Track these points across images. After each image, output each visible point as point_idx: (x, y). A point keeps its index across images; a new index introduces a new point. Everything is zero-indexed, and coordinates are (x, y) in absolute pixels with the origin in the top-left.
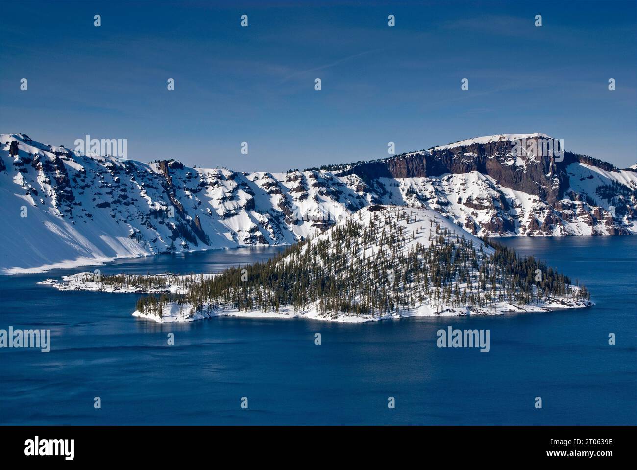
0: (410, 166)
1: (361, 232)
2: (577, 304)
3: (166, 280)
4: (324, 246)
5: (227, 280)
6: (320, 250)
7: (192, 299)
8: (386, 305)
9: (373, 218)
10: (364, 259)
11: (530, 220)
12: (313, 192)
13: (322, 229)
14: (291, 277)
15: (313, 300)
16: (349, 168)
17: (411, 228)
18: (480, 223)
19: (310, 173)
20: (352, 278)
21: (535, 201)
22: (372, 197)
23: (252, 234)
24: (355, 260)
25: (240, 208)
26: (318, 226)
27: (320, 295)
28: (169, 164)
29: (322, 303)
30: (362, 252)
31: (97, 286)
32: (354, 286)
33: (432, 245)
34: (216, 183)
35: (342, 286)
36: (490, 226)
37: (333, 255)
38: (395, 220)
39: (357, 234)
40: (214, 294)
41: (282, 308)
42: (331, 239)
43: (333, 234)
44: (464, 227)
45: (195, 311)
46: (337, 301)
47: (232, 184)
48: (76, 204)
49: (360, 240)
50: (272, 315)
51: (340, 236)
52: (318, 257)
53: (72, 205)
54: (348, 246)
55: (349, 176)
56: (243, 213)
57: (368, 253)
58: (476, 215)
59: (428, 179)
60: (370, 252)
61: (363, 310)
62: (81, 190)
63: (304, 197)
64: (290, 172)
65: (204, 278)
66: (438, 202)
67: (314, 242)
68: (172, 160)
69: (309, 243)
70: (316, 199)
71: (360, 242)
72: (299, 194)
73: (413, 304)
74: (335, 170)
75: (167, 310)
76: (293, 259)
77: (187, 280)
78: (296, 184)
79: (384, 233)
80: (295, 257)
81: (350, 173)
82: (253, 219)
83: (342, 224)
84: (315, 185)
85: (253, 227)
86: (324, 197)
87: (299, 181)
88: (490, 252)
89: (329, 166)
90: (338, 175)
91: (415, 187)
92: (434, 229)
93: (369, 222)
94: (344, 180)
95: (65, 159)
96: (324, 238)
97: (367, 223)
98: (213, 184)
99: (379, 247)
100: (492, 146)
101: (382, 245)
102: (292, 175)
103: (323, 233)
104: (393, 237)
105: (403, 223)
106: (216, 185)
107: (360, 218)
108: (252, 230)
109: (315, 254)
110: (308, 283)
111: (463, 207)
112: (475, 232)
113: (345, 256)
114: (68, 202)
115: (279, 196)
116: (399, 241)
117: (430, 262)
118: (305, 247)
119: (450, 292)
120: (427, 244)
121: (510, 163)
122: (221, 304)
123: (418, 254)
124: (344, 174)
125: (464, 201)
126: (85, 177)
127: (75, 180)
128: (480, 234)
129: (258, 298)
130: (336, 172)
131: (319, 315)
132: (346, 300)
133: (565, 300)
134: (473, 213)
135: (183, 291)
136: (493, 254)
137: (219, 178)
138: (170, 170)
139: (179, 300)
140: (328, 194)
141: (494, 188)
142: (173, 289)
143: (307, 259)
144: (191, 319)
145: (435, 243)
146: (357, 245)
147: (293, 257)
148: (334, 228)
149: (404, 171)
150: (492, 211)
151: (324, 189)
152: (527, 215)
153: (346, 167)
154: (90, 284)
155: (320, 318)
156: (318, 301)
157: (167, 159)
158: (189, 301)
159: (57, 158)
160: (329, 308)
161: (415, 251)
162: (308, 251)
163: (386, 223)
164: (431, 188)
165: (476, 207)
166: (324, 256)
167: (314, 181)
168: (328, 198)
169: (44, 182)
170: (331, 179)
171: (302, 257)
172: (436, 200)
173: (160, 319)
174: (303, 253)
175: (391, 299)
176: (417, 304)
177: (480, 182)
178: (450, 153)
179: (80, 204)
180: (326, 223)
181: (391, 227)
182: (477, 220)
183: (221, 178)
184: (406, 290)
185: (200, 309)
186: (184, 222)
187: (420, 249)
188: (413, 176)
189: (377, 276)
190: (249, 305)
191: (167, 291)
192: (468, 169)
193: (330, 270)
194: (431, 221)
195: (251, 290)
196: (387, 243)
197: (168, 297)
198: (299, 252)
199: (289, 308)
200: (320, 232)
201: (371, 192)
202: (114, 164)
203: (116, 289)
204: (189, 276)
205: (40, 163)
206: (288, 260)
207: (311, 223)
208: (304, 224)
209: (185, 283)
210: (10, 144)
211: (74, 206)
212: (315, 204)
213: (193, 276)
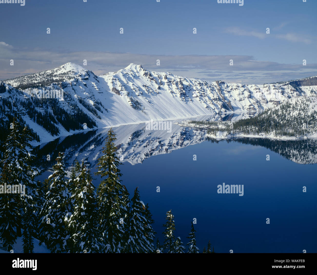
0: (312, 81)
1: (292, 106)
3: (218, 123)
4: (277, 111)
5: (240, 123)
6: (275, 113)
8: (301, 133)
10: (293, 116)
12: (273, 91)
13: (276, 105)
14: (264, 123)
15: (273, 131)
16: (287, 83)
17: (311, 105)
19: (272, 85)
20: (288, 123)
22: (297, 93)
23: (249, 107)
24: (289, 116)
25: (245, 98)
26: (275, 104)
27: (275, 129)
28: (219, 82)
29: (276, 132)
30: (292, 113)
31: (193, 125)
32: (288, 126)
34: (237, 88)
35: (284, 125)
37: (280, 114)
38: (305, 102)
39: (289, 107)
40: (236, 128)
41: (260, 134)
42: (279, 109)
43: (281, 107)
45: (228, 134)
46: (282, 131)
47: (242, 89)
48: (186, 96)
49: (291, 109)
50: (257, 136)
51: (283, 108)
52: (275, 115)
53: (185, 97)
54: (286, 111)
55: (287, 86)
56: (246, 99)
57: (294, 114)
60: (295, 113)
61: (292, 135)
62: (189, 92)
63: (269, 94)
64: (265, 84)
65: (232, 122)
67: (273, 110)
69: (271, 110)
70: (275, 94)
71: (291, 110)
72: (268, 92)
73: (312, 133)
75: (218, 133)
76: (265, 116)
77: (225, 123)
78: (267, 89)
79: (301, 106)
80: (266, 116)
81: (288, 84)
82: (250, 102)
83: (284, 103)
84: (274, 89)
85: (250, 104)
86: (277, 94)
87: (268, 87)
89: (280, 82)
90: (283, 85)
91: (314, 89)
93: (295, 102)
94: (286, 87)
95: (183, 81)
96: (277, 108)
97: (294, 103)
98: (235, 89)
101: (300, 111)
102: (266, 85)
103: (277, 106)
104: (304, 108)
105: (308, 103)
106: (236, 90)
107: (291, 101)
108: (250, 106)
109: (273, 114)
110: (271, 125)
113: (285, 115)
114: (184, 96)
115: (260, 93)
116: (307, 109)
118: (269, 112)
122: (237, 132)
123: (314, 114)
124: (285, 85)
126: (190, 87)
127: (186, 88)
129: (251, 130)
130: (282, 84)
131: (275, 136)
132: (285, 130)
135: (224, 127)
137: (237, 87)
138: (220, 84)
139: (222, 130)
140: (279, 92)
142: (220, 126)
143: (270, 116)
144: (226, 137)
146: (290, 111)
147: (265, 115)
148: (281, 105)
149: (310, 83)
151: (277, 91)
153: (286, 82)
154: (191, 124)
155: (275, 138)
156: (274, 131)
157: (219, 80)
158: (226, 131)
159: (180, 80)
160: (279, 134)
162: (271, 113)
163: (302, 103)
166: (277, 115)
167: (274, 87)
168: (279, 94)
169: (176, 89)
170: (281, 87)
171: (268, 115)
173: (216, 137)
174: (269, 114)
175: (303, 130)
176: (314, 133)
179: (188, 96)
180: (278, 103)
181: (304, 104)
183: (239, 87)
184: (309, 127)
185: (230, 133)
186: (225, 103)
187: (315, 112)
189: (298, 122)
190: (248, 133)
191: (218, 127)
193: (279, 120)
195: (249, 127)
196: (302, 110)
197: (218, 130)
198: (267, 113)
199: (263, 133)
200: (275, 106)
201: (296, 91)
202: (200, 82)
203: (200, 126)
204: (226, 122)
205: (174, 83)
206: (263, 116)
207: (272, 103)
208: (269, 103)
209: (225, 124)
210: (164, 76)
211: (186, 97)
212: (274, 96)
213: (228, 122)
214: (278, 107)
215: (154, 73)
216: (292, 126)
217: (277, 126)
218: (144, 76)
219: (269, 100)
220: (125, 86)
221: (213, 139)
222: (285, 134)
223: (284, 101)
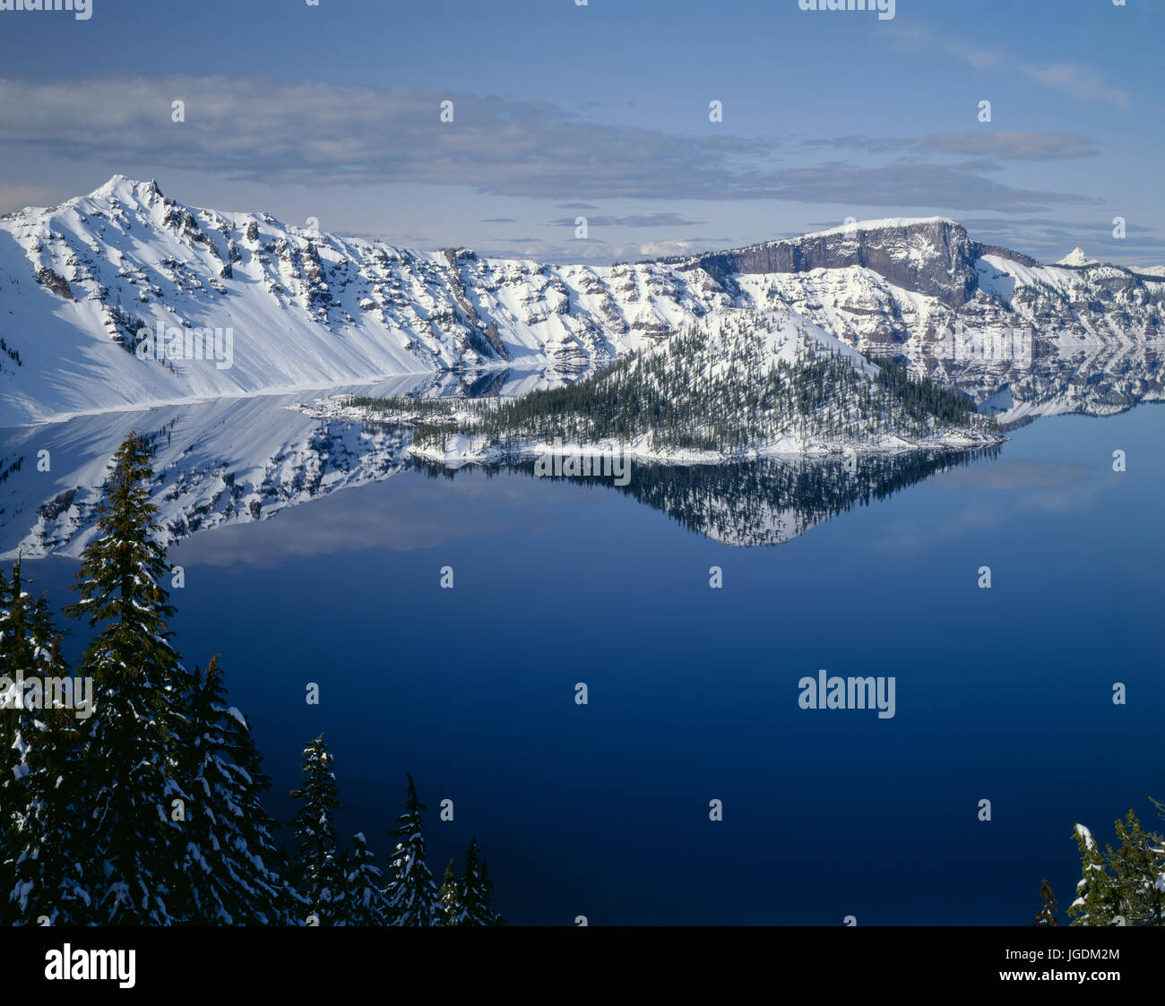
0: (772, 258)
1: (707, 344)
2: (985, 438)
3: (451, 404)
4: (659, 362)
5: (531, 405)
6: (654, 367)
7: (485, 429)
8: (738, 439)
9: (724, 325)
10: (711, 379)
11: (927, 329)
12: (645, 290)
13: (656, 339)
14: (615, 403)
15: (645, 432)
16: (693, 260)
17: (771, 340)
18: (861, 333)
19: (643, 267)
20: (695, 403)
21: (933, 304)
22: (723, 299)
23: (564, 346)
24: (699, 379)
25: (550, 312)
26: (653, 336)
27: (654, 426)
28: (457, 253)
29: (655, 435)
30: (707, 368)
31: (360, 412)
32: (698, 414)
33: (799, 361)
34: (519, 278)
35: (684, 412)
36: (873, 337)
37: (671, 372)
38: (752, 328)
39: (700, 347)
40: (515, 423)
41: (603, 442)
42: (668, 353)
43: (671, 347)
44: (841, 338)
45: (489, 445)
46: (675, 433)
47: (540, 281)
48: (332, 305)
49: (706, 354)
50: (591, 451)
51: (678, 350)
52: (652, 375)
53: (329, 307)
54: (690, 362)
55: (693, 271)
56: (554, 317)
57: (717, 370)
58: (857, 322)
59: (795, 275)
60: (719, 370)
61: (709, 445)
62: (341, 288)
63: (634, 299)
64: (617, 264)
65: (502, 402)
66: (808, 306)
67: (647, 356)
68: (462, 248)
69: (640, 357)
70: (651, 299)
71: (705, 356)
72: (629, 294)
73: (773, 437)
74: (675, 262)
75: (453, 442)
76: (619, 379)
77: (480, 405)
78: (626, 280)
79: (737, 345)
80: (622, 377)
81: (694, 267)
82: (567, 327)
83: (684, 333)
84: (648, 282)
85: (567, 336)
86: (660, 299)
87: (629, 276)
88: (874, 370)
89: (668, 258)
90: (680, 269)
91: (777, 284)
92: (802, 340)
93: (718, 331)
94: (687, 275)
95: (320, 246)
96: (659, 351)
97: (715, 332)
98: (514, 280)
99: (730, 363)
100: (878, 234)
101: (734, 360)
102: (620, 269)
103: (658, 345)
104: (748, 350)
105: (761, 333)
106: (519, 282)
107: (707, 325)
108: (566, 341)
109: (648, 372)
110: (637, 410)
111: (840, 312)
112: (855, 344)
113: (686, 374)
114: (324, 304)
115: (602, 297)
116: (756, 355)
117: (795, 383)
118: (635, 363)
119: (820, 422)
120: (792, 361)
121: (901, 256)
122: (523, 436)
123: (780, 372)
124: (686, 268)
125: (841, 304)
126: (346, 270)
127: (332, 273)
128: (862, 346)
129: (572, 428)
130: (677, 266)
131: (651, 450)
132: (686, 430)
133: (970, 433)
134: (852, 320)
135: (474, 420)
136: (878, 372)
137: (523, 272)
138: (460, 262)
139: (468, 432)
140: (666, 293)
141: (880, 288)
142: (460, 417)
143: (637, 378)
144: (483, 457)
145: (802, 359)
146: (702, 360)
147: (619, 375)
148: (673, 338)
149: (765, 265)
150: (876, 317)
151: (660, 288)
152: (922, 323)
153: (690, 259)
154: (351, 410)
155: (652, 456)
156: (650, 433)
157: (456, 247)
158: (482, 433)
159: (310, 245)
160: (667, 441)
161: (776, 367)
162: (638, 368)
163: (740, 332)
164: (799, 287)
165: (857, 312)
166: (660, 374)
167: (647, 277)
168: (666, 299)
169: (293, 276)
170: (670, 274)
171: (630, 375)
172: (804, 303)
173: (443, 455)
174: (632, 370)
175: (743, 429)
176: (778, 437)
177: (862, 280)
178: (824, 240)
179: (339, 305)
180: (663, 330)
181: (746, 337)
182: (857, 329)
183: (527, 272)
184: (764, 418)
185: (495, 442)
186: (477, 329)
187: (783, 366)
188: (775, 271)
189: (727, 401)
190: (561, 438)
191: (452, 419)
192: (847, 262)
193: (666, 393)
194: (798, 330)
195: (563, 417)
196: (741, 357)
197: (452, 428)
198: (626, 369)
199: (613, 441)
200: (654, 343)
201: (721, 291)
202: (385, 253)
203: (385, 415)
204: (482, 399)
205: (286, 253)
206: (614, 377)
207: (643, 332)
208: (633, 333)
209: (477, 409)
210: (248, 226)
211: (332, 308)
212: (649, 307)
213: (487, 399)
214: (664, 348)
215: (206, 214)
216: (710, 414)
217: (660, 414)
218: (169, 224)
219: (631, 321)
220: (92, 265)
221: (433, 464)
222: (686, 442)
223: (681, 324)
